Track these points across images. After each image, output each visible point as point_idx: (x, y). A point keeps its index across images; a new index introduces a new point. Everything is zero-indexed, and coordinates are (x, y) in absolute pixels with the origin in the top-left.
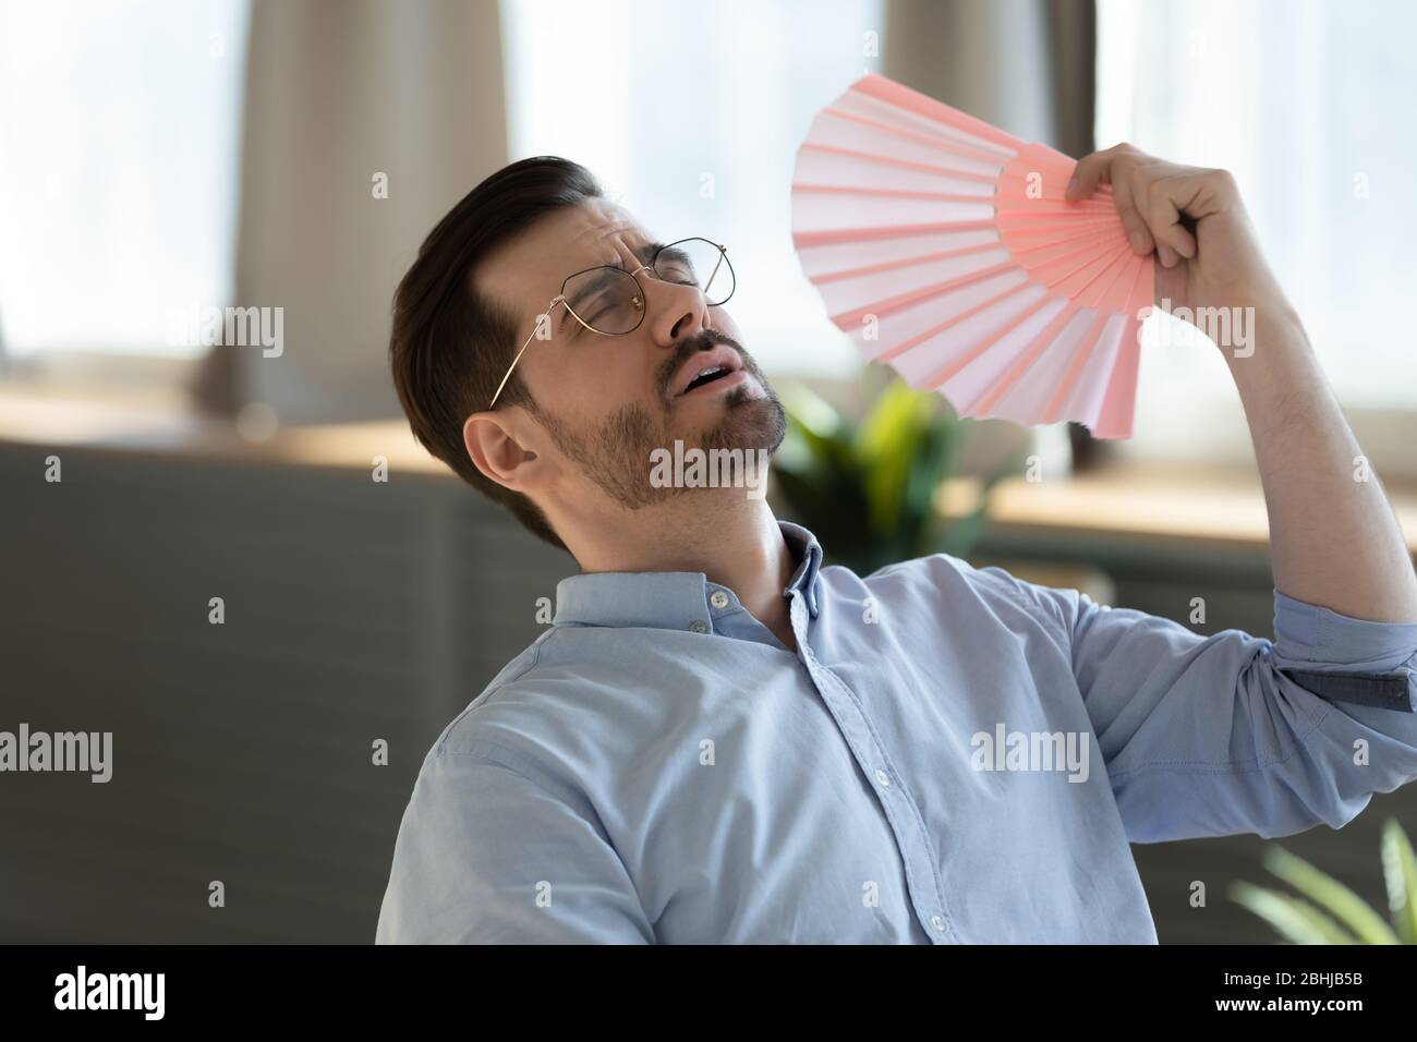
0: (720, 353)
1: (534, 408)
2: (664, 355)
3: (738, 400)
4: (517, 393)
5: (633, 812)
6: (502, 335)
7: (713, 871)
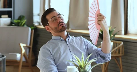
0: (62, 23)
1: (49, 26)
2: (58, 23)
3: (63, 27)
4: (48, 25)
5: (53, 52)
6: (47, 21)
7: (58, 56)
